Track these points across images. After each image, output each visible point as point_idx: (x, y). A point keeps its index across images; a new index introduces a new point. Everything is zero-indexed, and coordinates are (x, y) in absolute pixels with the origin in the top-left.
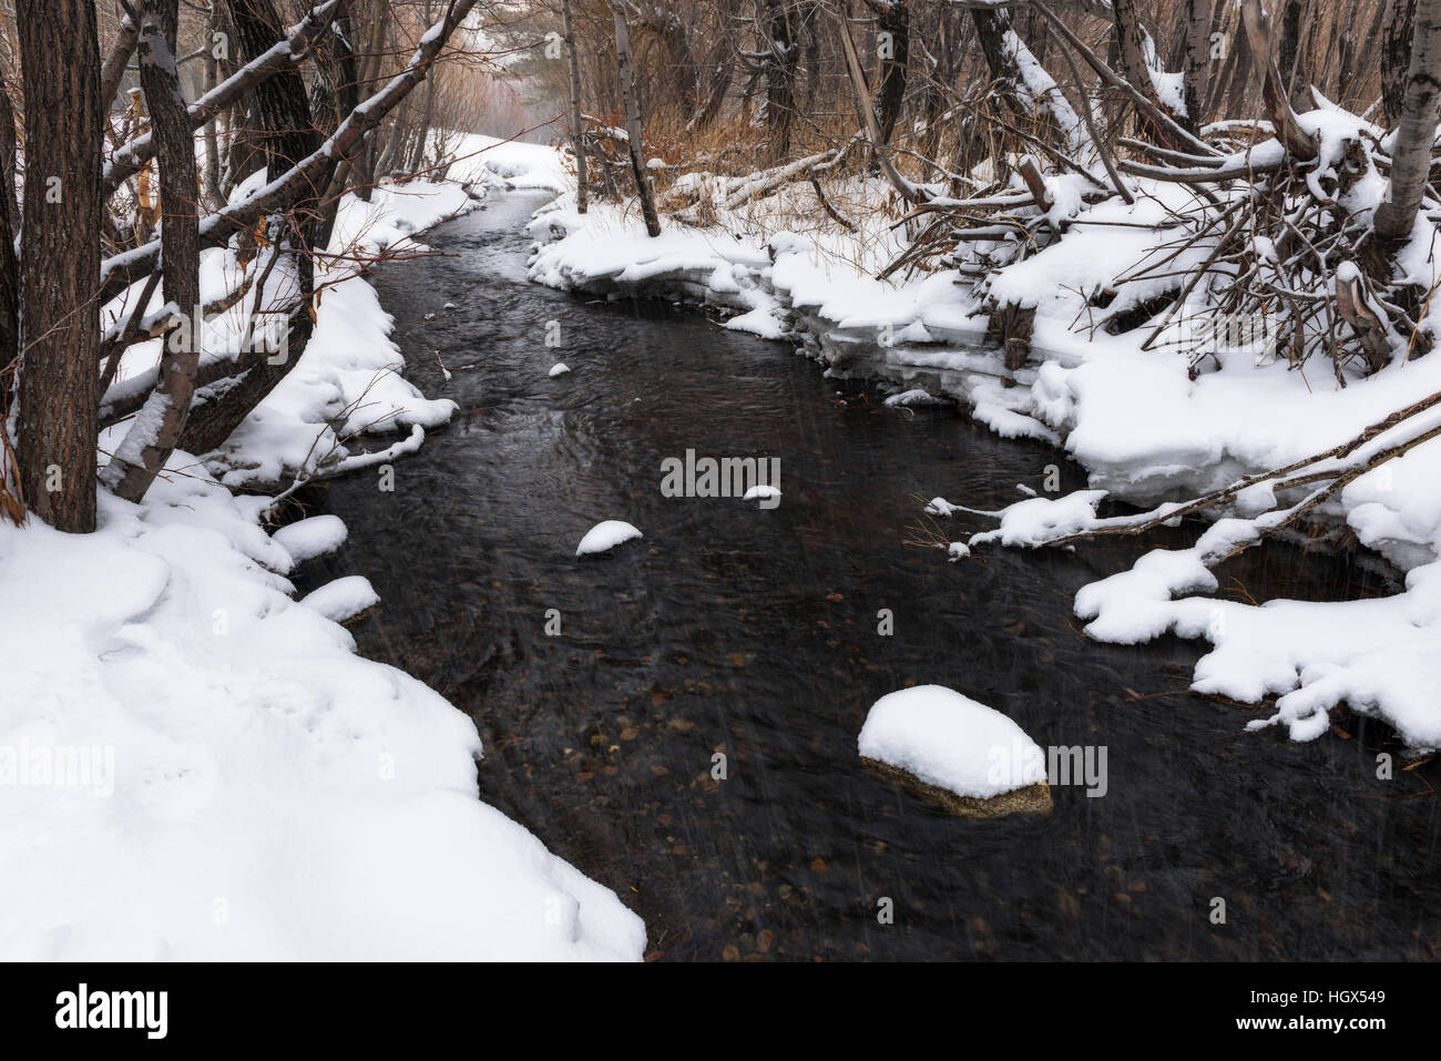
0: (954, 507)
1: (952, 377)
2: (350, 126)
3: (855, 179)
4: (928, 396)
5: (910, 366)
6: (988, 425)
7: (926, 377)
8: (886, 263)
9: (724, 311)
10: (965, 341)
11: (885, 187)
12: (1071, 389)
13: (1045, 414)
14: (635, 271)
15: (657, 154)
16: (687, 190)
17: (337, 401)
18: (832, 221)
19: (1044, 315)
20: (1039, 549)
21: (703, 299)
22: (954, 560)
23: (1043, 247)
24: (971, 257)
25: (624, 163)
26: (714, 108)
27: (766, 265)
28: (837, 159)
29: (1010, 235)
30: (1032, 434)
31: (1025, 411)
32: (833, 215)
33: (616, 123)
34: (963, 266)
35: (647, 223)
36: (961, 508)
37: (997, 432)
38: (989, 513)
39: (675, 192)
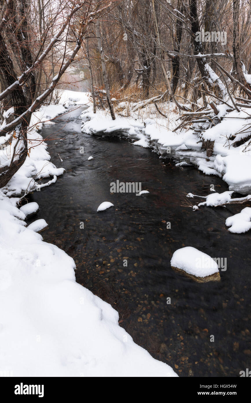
0: (194, 195)
1: (193, 159)
2: (35, 103)
3: (166, 103)
4: (187, 163)
5: (182, 156)
6: (203, 171)
7: (186, 159)
8: (175, 127)
9: (133, 140)
10: (196, 149)
11: (174, 105)
12: (224, 162)
13: (217, 169)
14: (109, 130)
15: (114, 97)
16: (122, 107)
17: (34, 170)
18: (160, 115)
19: (217, 142)
20: (216, 207)
21: (127, 136)
22: (194, 210)
23: (216, 124)
24: (197, 127)
25: (105, 99)
26: (128, 83)
27: (143, 128)
28: (161, 97)
29: (207, 121)
30: (214, 174)
31: (212, 167)
32: (161, 113)
33: (103, 89)
34: (195, 129)
35: (112, 116)
36: (196, 195)
37: (205, 173)
38: (203, 197)
39: (119, 107)
